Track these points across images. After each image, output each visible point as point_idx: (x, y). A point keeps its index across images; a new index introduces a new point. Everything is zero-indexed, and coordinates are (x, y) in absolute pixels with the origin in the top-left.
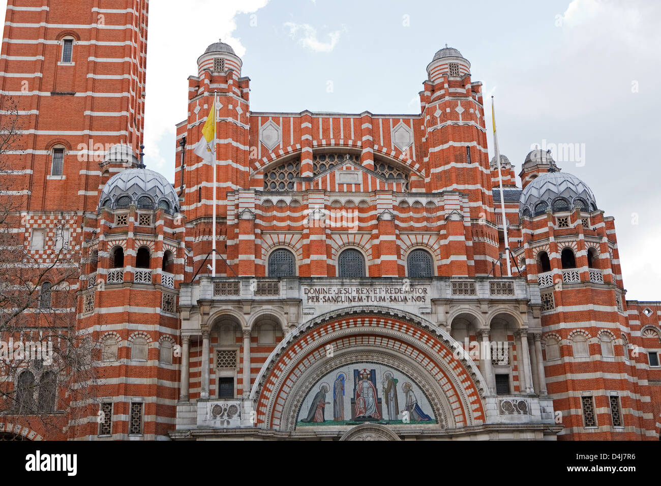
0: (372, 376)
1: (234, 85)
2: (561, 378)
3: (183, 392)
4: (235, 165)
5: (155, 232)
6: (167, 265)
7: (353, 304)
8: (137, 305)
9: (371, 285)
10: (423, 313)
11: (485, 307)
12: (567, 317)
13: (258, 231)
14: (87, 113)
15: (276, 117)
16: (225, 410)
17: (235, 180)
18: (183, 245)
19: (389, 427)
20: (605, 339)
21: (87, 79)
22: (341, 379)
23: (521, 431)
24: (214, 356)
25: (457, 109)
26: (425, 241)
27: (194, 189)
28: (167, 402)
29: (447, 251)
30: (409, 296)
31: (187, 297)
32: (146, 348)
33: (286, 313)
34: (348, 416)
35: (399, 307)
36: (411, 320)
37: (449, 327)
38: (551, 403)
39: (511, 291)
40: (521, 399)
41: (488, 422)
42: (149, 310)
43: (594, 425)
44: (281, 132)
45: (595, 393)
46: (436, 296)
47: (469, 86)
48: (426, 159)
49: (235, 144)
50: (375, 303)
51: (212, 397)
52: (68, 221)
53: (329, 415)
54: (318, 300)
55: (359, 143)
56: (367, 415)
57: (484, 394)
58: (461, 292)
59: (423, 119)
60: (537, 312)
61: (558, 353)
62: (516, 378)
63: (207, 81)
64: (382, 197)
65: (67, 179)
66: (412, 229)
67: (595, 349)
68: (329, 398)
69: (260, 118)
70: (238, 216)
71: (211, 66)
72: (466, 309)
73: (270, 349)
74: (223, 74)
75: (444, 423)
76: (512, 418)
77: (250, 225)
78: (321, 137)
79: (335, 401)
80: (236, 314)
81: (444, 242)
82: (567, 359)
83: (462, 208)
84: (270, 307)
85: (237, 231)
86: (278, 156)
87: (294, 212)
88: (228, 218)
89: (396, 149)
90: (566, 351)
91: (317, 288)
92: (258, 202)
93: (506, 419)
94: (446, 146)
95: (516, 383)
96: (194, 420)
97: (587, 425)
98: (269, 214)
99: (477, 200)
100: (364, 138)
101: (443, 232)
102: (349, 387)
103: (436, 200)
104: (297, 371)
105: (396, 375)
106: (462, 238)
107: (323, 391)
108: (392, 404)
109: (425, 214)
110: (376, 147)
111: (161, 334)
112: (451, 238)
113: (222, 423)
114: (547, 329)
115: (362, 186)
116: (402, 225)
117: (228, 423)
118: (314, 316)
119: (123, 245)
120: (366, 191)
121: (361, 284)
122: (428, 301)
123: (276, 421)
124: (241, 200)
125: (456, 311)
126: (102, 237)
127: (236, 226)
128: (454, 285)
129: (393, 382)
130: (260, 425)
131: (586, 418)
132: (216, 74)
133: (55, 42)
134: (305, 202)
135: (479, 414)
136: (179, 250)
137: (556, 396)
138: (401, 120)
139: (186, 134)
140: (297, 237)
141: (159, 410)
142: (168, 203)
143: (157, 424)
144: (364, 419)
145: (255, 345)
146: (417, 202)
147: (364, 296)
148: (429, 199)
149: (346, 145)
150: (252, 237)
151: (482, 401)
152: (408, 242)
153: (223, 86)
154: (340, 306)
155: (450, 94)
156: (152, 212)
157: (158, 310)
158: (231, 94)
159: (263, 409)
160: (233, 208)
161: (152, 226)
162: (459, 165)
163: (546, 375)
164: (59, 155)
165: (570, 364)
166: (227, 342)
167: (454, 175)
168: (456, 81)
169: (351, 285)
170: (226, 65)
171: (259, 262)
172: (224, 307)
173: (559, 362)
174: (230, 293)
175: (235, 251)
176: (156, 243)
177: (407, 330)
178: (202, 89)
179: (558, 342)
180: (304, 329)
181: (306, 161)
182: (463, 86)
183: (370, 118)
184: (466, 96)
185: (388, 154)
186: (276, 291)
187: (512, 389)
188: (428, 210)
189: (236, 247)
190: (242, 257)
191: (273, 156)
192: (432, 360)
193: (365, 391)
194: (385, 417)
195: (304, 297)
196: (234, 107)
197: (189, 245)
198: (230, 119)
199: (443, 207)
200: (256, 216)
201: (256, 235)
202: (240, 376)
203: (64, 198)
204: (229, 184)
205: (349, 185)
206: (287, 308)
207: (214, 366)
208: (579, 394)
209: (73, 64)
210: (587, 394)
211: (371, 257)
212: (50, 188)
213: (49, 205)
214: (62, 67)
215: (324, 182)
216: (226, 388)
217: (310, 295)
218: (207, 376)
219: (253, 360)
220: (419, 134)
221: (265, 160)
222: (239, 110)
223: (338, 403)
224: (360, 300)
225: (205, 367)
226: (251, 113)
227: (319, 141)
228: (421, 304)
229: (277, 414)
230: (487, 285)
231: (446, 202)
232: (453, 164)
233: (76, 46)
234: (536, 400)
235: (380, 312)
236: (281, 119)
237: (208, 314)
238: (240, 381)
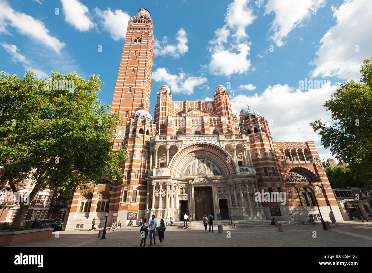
0: (203, 162)
1: (168, 94)
2: (257, 162)
3: (151, 167)
4: (168, 112)
5: (144, 125)
7: (197, 142)
8: (138, 143)
9: (202, 136)
10: (217, 144)
11: (234, 142)
12: (257, 145)
13: (173, 126)
14: (134, 103)
16: (161, 171)
19: (208, 176)
21: (134, 96)
22: (194, 163)
23: (247, 177)
24: (159, 156)
26: (216, 128)
29: (222, 130)
30: (212, 139)
32: (140, 154)
33: (178, 144)
34: (196, 173)
35: (210, 143)
36: (213, 146)
37: (224, 148)
38: (255, 169)
39: (241, 138)
40: (246, 168)
41: (237, 174)
42: (142, 144)
43: (268, 175)
44: (180, 105)
45: (267, 166)
46: (220, 139)
47: (226, 93)
48: (216, 111)
49: (168, 107)
50: (203, 142)
51: (158, 168)
54: (187, 141)
55: (199, 107)
56: (202, 173)
57: (235, 166)
58: (227, 138)
59: (215, 101)
61: (255, 155)
62: (244, 162)
63: (161, 93)
64: (205, 117)
65: (128, 118)
66: (213, 125)
67: (266, 154)
68: (191, 168)
69: (175, 102)
72: (229, 143)
73: (174, 154)
74: (165, 91)
75: (224, 175)
76: (244, 173)
77: (170, 125)
80: (165, 145)
81: (221, 128)
82: (258, 157)
83: (226, 120)
84: (174, 143)
86: (179, 111)
87: (182, 121)
89: (208, 109)
90: (257, 155)
91: (188, 137)
92: (173, 119)
93: (242, 173)
94: (220, 107)
96: (152, 175)
101: (221, 126)
103: (219, 118)
104: (182, 161)
107: (190, 166)
108: (209, 170)
109: (216, 122)
110: (203, 108)
111: (145, 151)
112: (223, 127)
113: (160, 175)
114: (252, 149)
115: (199, 115)
116: (210, 124)
117: (162, 175)
118: (187, 145)
119: (136, 128)
120: (201, 116)
121: (199, 136)
123: (176, 175)
124: (168, 119)
125: (226, 143)
126: (130, 126)
127: (167, 125)
128: (225, 136)
129: (209, 164)
130: (171, 176)
131: (265, 174)
133: (127, 88)
135: (234, 172)
136: (151, 130)
137: (256, 167)
138: (209, 102)
145: (170, 154)
146: (214, 119)
147: (200, 140)
148: (217, 118)
151: (235, 168)
152: (212, 128)
153: (165, 94)
154: (193, 142)
155: (221, 95)
156: (144, 120)
157: (144, 145)
158: (167, 96)
159: (172, 171)
160: (166, 121)
161: (144, 123)
163: (253, 162)
164: (127, 113)
166: (163, 153)
167: (223, 114)
169: (197, 137)
170: (166, 89)
172: (162, 143)
173: (256, 158)
174: (164, 139)
176: (145, 127)
177: (212, 149)
178: (160, 95)
179: (255, 152)
180: (183, 148)
181: (186, 112)
183: (202, 102)
184: (225, 95)
186: (177, 138)
187: (243, 165)
189: (167, 130)
190: (168, 132)
191: (178, 111)
193: (201, 166)
194: (207, 173)
195: (183, 140)
196: (168, 98)
198: (167, 101)
199: (221, 120)
200: (172, 122)
202: (166, 162)
205: (196, 115)
207: (159, 159)
208: (262, 167)
209: (131, 92)
210: (265, 167)
211: (202, 132)
212: (124, 120)
214: (129, 93)
215: (190, 114)
216: (163, 165)
217: (185, 139)
218: (157, 163)
219: (170, 158)
220: (214, 105)
221: (176, 112)
223: (194, 170)
224: (199, 141)
225: (156, 159)
227: (189, 107)
229: (176, 173)
230: (234, 136)
231: (222, 118)
232: (223, 111)
233: (132, 88)
234: (251, 168)
235: (205, 144)
236: (180, 102)
238: (166, 164)
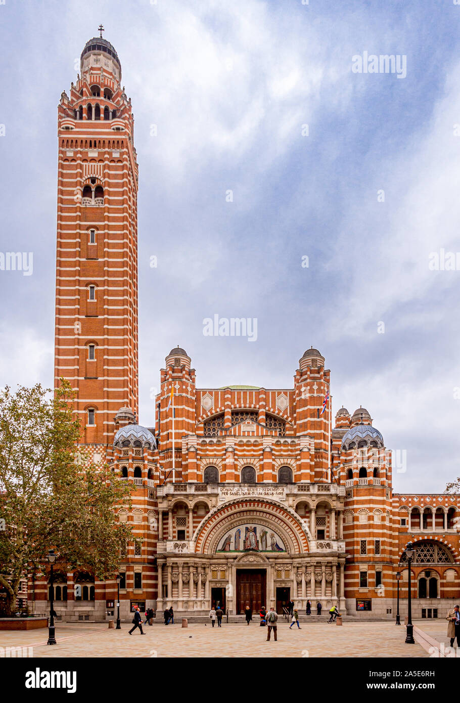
0: (255, 530)
1: (186, 374)
2: (351, 532)
3: (160, 537)
4: (187, 420)
5: (143, 459)
6: (150, 476)
7: (245, 496)
8: (136, 496)
9: (255, 487)
10: (281, 501)
11: (314, 498)
12: (358, 502)
13: (198, 457)
14: (105, 389)
15: (211, 392)
16: (180, 545)
17: (187, 428)
18: (158, 465)
19: (262, 554)
20: (377, 513)
21: (104, 370)
22: (239, 531)
23: (327, 556)
24: (175, 520)
25: (314, 387)
26: (289, 462)
27: (165, 433)
28: (153, 541)
29: (300, 467)
30: (274, 492)
31: (161, 492)
32: (141, 516)
33: (211, 501)
34: (242, 548)
35: (269, 498)
36: (275, 504)
37: (295, 507)
38: (344, 543)
39: (329, 490)
40: (329, 542)
41: (311, 552)
42: (142, 498)
43: (365, 553)
44: (213, 400)
45: (367, 539)
46: (289, 492)
47: (322, 373)
48: (295, 415)
49: (187, 408)
50: (257, 496)
51: (174, 539)
52: (99, 449)
53: (232, 547)
54: (227, 494)
55: (258, 406)
56: (251, 548)
57: (309, 539)
58: (302, 490)
59: (295, 392)
60: (342, 500)
61: (351, 520)
62: (328, 532)
63: (170, 372)
64: (266, 438)
65: (97, 426)
66: (281, 455)
67: (371, 518)
68: (233, 540)
69: (201, 392)
70: (188, 449)
71: (173, 363)
72: (304, 499)
73: (203, 517)
74: (180, 368)
75: (289, 552)
76: (322, 550)
77: (194, 455)
78: (236, 403)
79: (235, 541)
80: (185, 500)
81: (298, 463)
82: (356, 523)
83: (310, 444)
84: (202, 497)
85: (187, 457)
86: (212, 414)
87: (218, 447)
88: (183, 450)
89: (278, 409)
90: (355, 519)
91: (227, 488)
92: (198, 442)
93: (320, 551)
94: (306, 408)
95: (328, 534)
96: (165, 550)
97: (362, 554)
98: (204, 448)
99: (321, 439)
100: (260, 404)
101: (298, 457)
102: (243, 535)
103: (296, 440)
104: (216, 528)
105: (267, 529)
106: (308, 461)
107: (230, 537)
108: (264, 543)
109: (290, 448)
110: (267, 408)
111: (148, 510)
112: (303, 461)
113: (179, 551)
114: (347, 508)
115: (255, 433)
116: (277, 453)
117: (182, 551)
118: (225, 502)
119: (127, 466)
120: (258, 436)
121: (250, 486)
122: (284, 495)
123: (206, 550)
124: (189, 441)
125: (298, 500)
126: (116, 462)
127: (187, 454)
128: (299, 486)
129: (265, 533)
130: (197, 552)
131: (362, 550)
132: (176, 368)
133: (84, 347)
134: (224, 442)
135: (307, 548)
136: (156, 468)
137: (348, 540)
138: (282, 393)
139: (160, 401)
140: (220, 460)
141: (149, 544)
142: (150, 444)
143: (148, 551)
144: (250, 550)
145: (195, 515)
146: (285, 441)
147: (251, 492)
148: (293, 440)
149: (250, 407)
150: (195, 461)
151: (309, 543)
152: (279, 463)
153: (180, 375)
154: (238, 497)
155: (311, 378)
156: (141, 449)
157: (146, 498)
158: (184, 380)
159: (199, 545)
160: (185, 445)
161: (141, 456)
162: (312, 419)
163: (343, 530)
164: (91, 413)
165: (357, 525)
166: (182, 514)
167: (309, 425)
168: (315, 370)
169: (244, 487)
170: (181, 362)
171: (199, 473)
172: (179, 497)
173: (352, 524)
174: (182, 490)
175: (186, 467)
176: (144, 465)
177: (273, 509)
178: (168, 377)
179: (352, 514)
180: (219, 508)
181: (228, 417)
182: (319, 373)
183: (265, 392)
184: (320, 378)
185: (274, 412)
186: (206, 490)
187: (325, 536)
188: (291, 446)
189: (187, 466)
190: (190, 471)
191: (209, 414)
192: (285, 523)
193: (251, 537)
194: (260, 548)
195: (220, 493)
196: (186, 387)
197: (161, 465)
198: (184, 394)
199: (300, 444)
200: (197, 450)
201: (197, 459)
202: (188, 529)
203: (96, 436)
204: (184, 431)
205: (248, 432)
206: (211, 498)
207: (175, 525)
208: (359, 539)
209: (96, 360)
210: (363, 539)
211: (259, 470)
212: (88, 431)
213: (89, 441)
214: (90, 362)
215: (235, 431)
216: (181, 535)
217: (223, 491)
218: (171, 530)
219: (194, 522)
220: (292, 400)
221: (204, 416)
222: (189, 389)
223: (237, 542)
224: (249, 494)
225: (170, 525)
226: (197, 389)
227: (235, 405)
228: (281, 496)
229: (206, 547)
230: (316, 486)
231: (302, 441)
232: (309, 419)
233: (96, 349)
234: (336, 542)
235: (259, 500)
236: (214, 393)
237: (171, 501)
238: (188, 532)
